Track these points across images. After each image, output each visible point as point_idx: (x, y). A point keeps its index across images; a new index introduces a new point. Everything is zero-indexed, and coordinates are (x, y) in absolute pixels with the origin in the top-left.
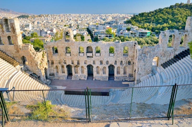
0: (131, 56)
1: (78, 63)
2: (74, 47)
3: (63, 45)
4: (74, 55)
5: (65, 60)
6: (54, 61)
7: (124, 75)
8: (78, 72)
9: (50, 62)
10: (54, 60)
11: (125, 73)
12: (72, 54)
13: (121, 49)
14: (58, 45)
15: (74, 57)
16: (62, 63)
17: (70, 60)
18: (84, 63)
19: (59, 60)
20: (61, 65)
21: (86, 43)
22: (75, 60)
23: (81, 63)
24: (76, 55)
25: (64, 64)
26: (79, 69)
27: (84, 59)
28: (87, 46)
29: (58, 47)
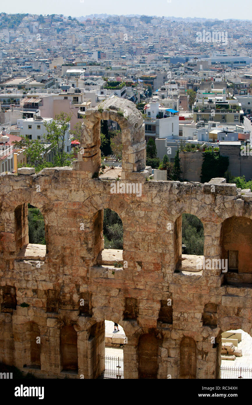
2: (142, 214)
3: (79, 197)
4: (140, 263)
5: (83, 289)
14: (50, 199)
15: (139, 275)
16: (69, 307)
17: (114, 292)
18: (199, 316)
19: (50, 286)
20: (59, 320)
21: (218, 197)
22: (144, 294)
23: (179, 319)
24: (152, 267)
25: (74, 315)
26: (164, 352)
27: (200, 296)
28: (227, 216)
29: (51, 210)
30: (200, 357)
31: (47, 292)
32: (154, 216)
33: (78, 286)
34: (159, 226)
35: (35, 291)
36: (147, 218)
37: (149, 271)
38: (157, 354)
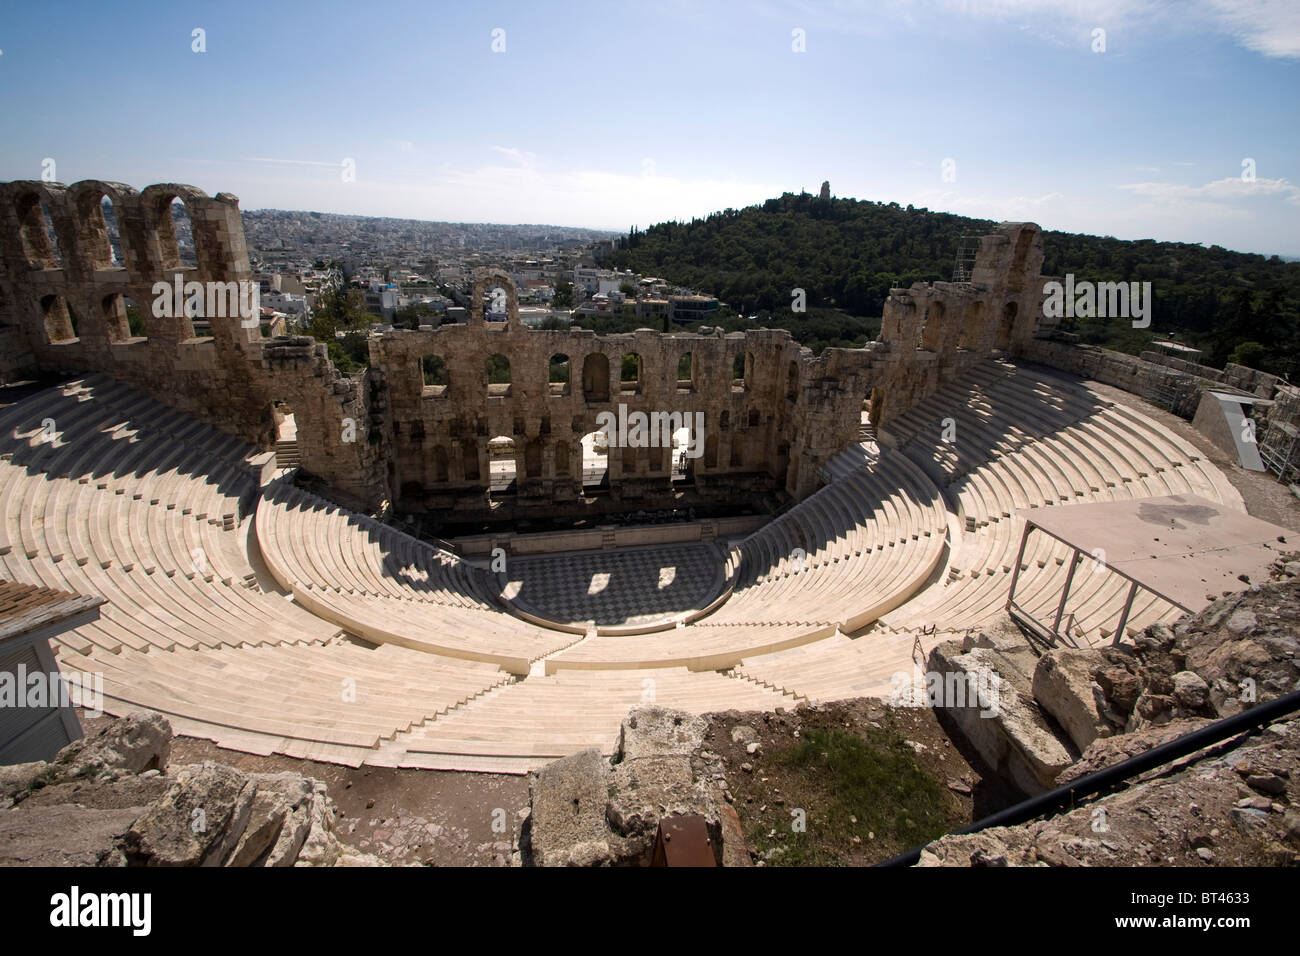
0: (761, 389)
1: (546, 428)
2: (526, 355)
3: (475, 346)
4: (525, 392)
5: (480, 415)
6: (426, 425)
7: (733, 470)
8: (543, 468)
9: (405, 428)
10: (424, 418)
11: (735, 460)
12: (520, 389)
13: (725, 364)
14: (449, 349)
15: (525, 401)
16: (469, 430)
17: (506, 415)
18: (570, 425)
19: (454, 416)
20: (462, 442)
21: (582, 339)
22: (529, 414)
23: (555, 429)
24: (535, 394)
25: (475, 436)
26: (545, 454)
27: (571, 411)
28: (588, 353)
29: (451, 357)
30: (571, 454)
31: (450, 421)
32: (535, 356)
33: (476, 414)
34: (539, 363)
35: (440, 422)
36: (530, 358)
37: (532, 397)
38: (539, 456)
